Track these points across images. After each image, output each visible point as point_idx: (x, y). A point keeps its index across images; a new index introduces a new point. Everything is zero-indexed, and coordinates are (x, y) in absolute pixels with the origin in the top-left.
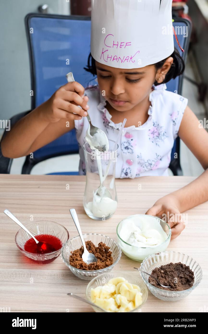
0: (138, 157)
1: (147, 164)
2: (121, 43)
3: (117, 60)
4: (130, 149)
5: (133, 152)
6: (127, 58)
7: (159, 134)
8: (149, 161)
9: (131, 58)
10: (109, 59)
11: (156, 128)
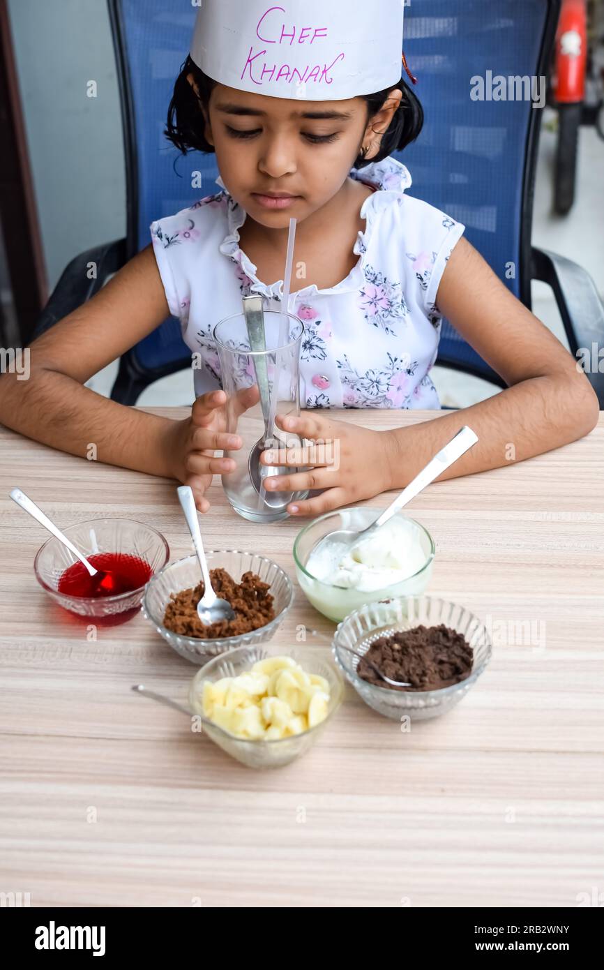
0: (339, 367)
1: (366, 382)
2: (303, 30)
3: (290, 76)
4: (317, 346)
5: (324, 356)
6: (315, 72)
7: (391, 304)
8: (371, 373)
9: (325, 71)
10: (267, 75)
11: (381, 287)
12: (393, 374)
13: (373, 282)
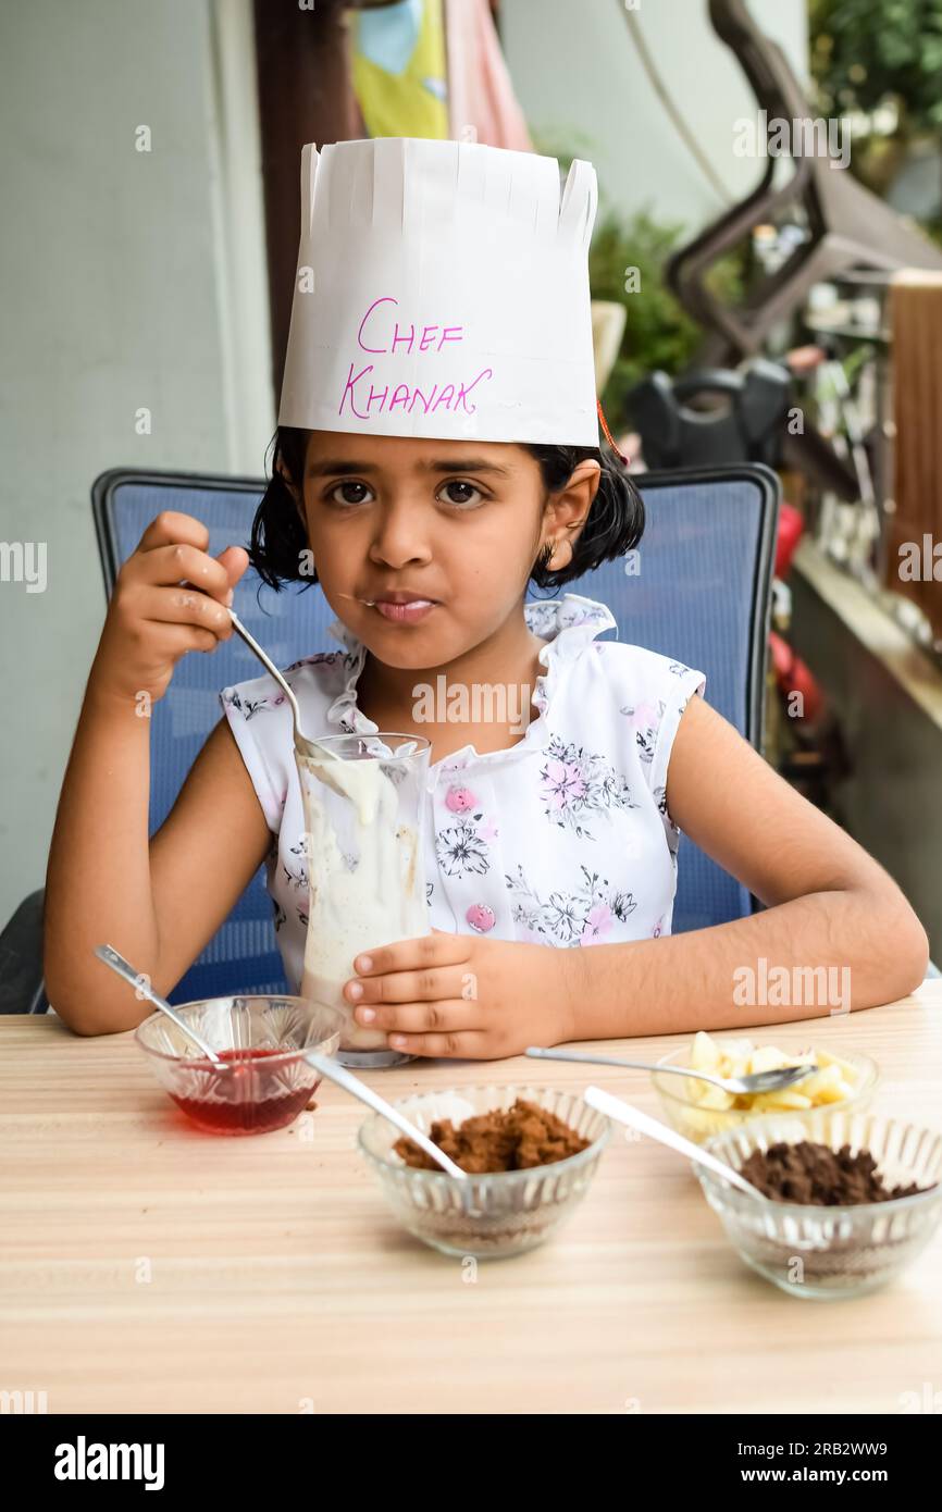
0: (510, 886)
1: (552, 912)
2: (426, 330)
3: (410, 402)
4: (475, 852)
5: (485, 866)
6: (447, 394)
8: (557, 898)
9: (462, 394)
10: (376, 403)
11: (574, 766)
12: (594, 903)
13: (562, 758)
